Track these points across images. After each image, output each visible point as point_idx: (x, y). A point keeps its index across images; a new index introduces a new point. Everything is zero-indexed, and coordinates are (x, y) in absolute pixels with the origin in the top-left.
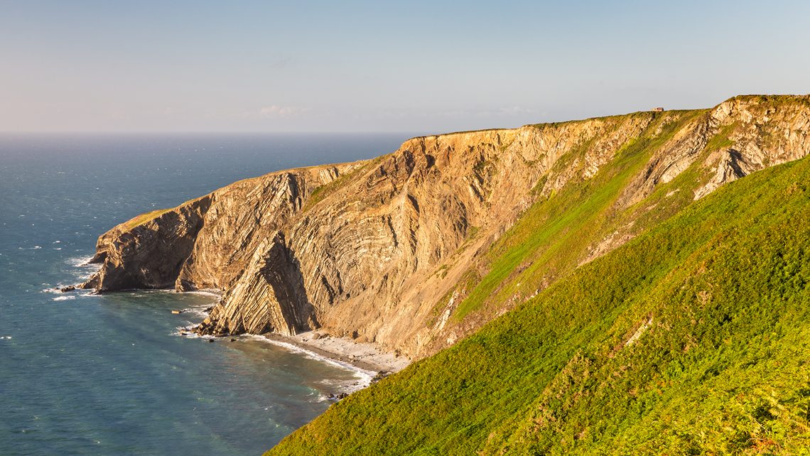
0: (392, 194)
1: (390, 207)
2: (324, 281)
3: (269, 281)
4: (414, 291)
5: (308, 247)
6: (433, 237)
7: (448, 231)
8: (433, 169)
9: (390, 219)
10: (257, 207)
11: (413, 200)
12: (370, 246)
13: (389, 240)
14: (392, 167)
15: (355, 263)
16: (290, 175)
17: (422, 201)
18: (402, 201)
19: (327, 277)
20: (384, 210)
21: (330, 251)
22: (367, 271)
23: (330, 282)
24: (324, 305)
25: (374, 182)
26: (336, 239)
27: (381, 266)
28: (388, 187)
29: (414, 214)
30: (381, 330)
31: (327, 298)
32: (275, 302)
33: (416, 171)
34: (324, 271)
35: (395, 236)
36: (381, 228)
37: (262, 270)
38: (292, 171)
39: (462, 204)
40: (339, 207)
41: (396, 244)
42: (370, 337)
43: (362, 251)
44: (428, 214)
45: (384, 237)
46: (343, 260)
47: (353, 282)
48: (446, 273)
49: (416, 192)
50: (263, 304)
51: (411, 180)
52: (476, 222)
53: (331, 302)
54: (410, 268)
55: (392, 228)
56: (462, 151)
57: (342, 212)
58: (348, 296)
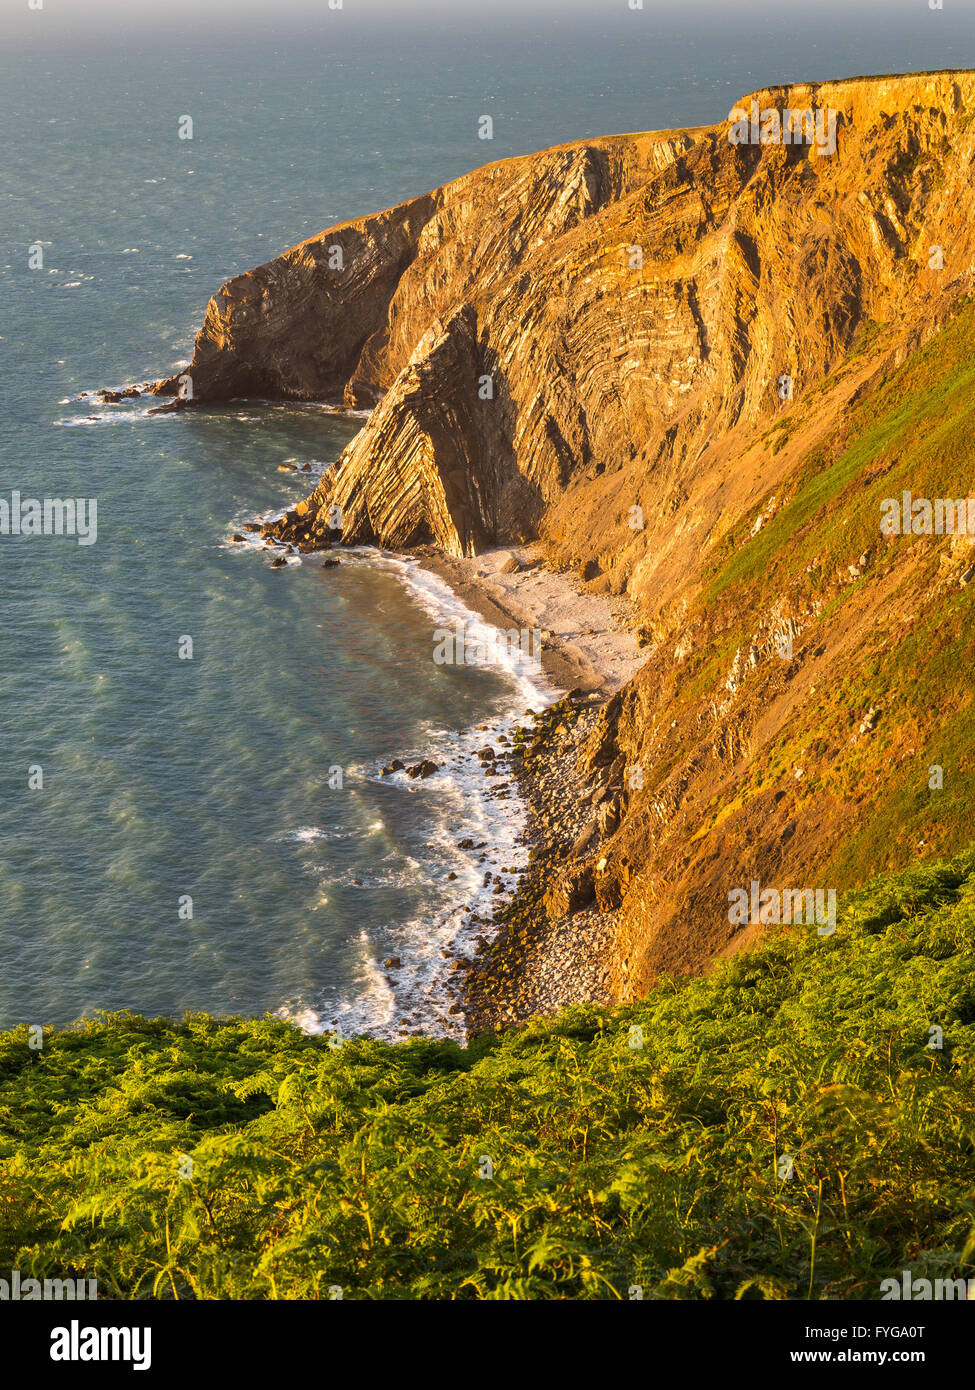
0: (702, 229)
1: (695, 262)
2: (552, 429)
3: (427, 426)
4: (714, 479)
5: (522, 344)
6: (779, 340)
7: (812, 331)
8: (799, 168)
9: (693, 289)
10: (516, 225)
11: (746, 244)
12: (647, 353)
13: (688, 341)
14: (705, 163)
15: (615, 392)
16: (591, 153)
17: (767, 251)
18: (720, 246)
19: (560, 421)
20: (682, 269)
21: (563, 361)
22: (641, 413)
23: (566, 434)
24: (549, 488)
25: (662, 197)
26: (577, 330)
27: (670, 403)
28: (694, 210)
29: (746, 283)
30: (639, 567)
31: (555, 472)
32: (434, 476)
33: (760, 174)
34: (551, 405)
35: (702, 333)
36: (673, 314)
37: (410, 398)
38: (596, 144)
39: (854, 263)
40: (584, 255)
41: (705, 351)
42: (616, 582)
43: (630, 363)
44: (776, 281)
45: (678, 335)
46: (593, 382)
47: (612, 437)
48: (784, 441)
49: (756, 225)
50: (410, 479)
51: (747, 196)
52: (880, 311)
53: (564, 480)
54: (725, 416)
55: (696, 313)
56: (868, 125)
57: (591, 268)
58: (601, 468)
